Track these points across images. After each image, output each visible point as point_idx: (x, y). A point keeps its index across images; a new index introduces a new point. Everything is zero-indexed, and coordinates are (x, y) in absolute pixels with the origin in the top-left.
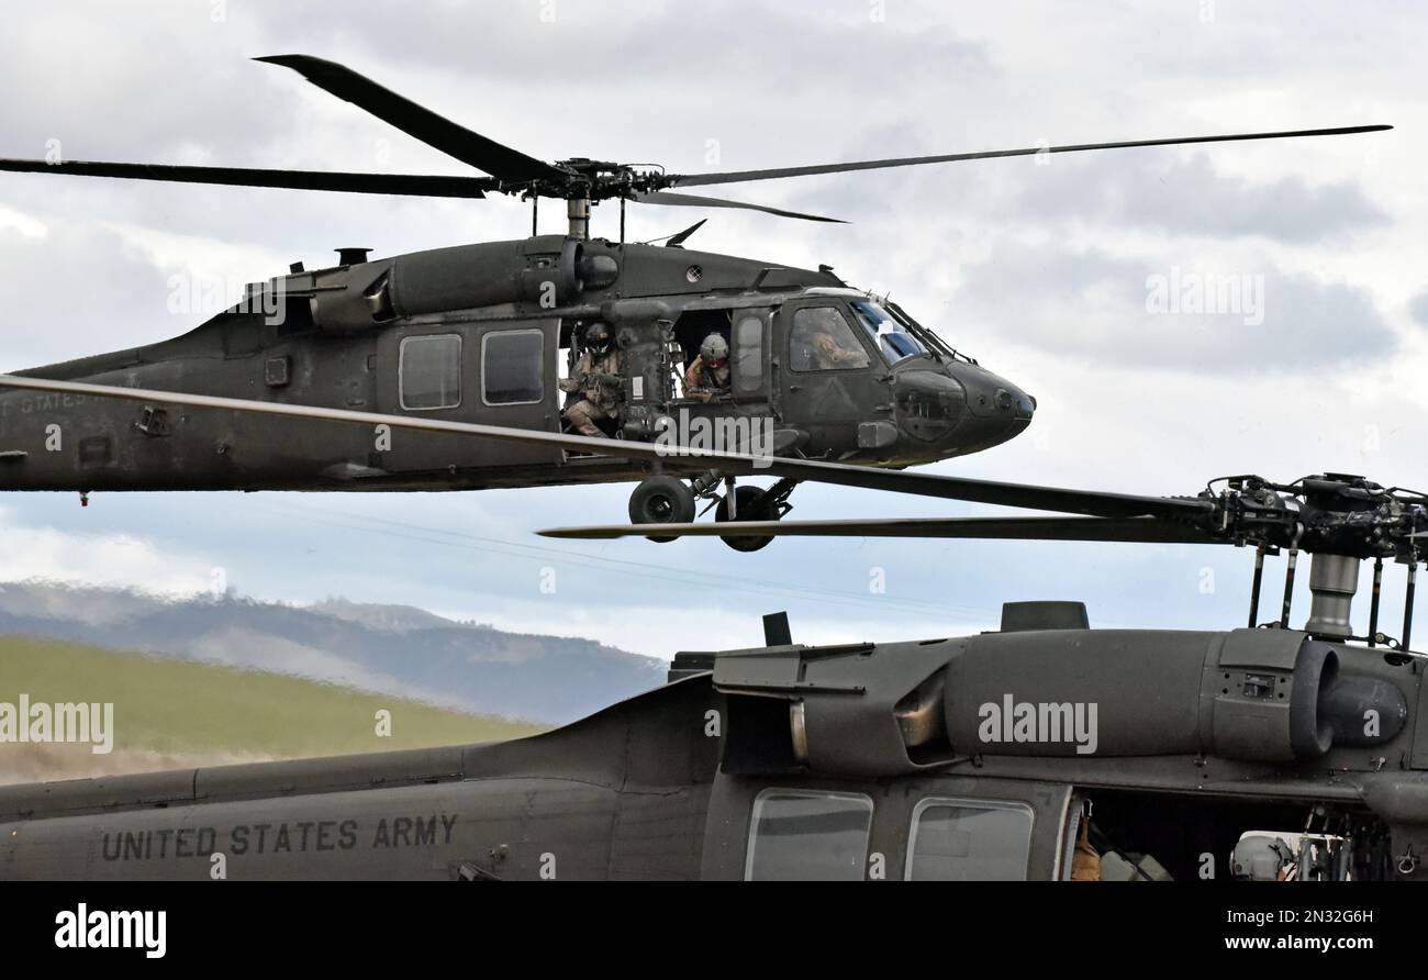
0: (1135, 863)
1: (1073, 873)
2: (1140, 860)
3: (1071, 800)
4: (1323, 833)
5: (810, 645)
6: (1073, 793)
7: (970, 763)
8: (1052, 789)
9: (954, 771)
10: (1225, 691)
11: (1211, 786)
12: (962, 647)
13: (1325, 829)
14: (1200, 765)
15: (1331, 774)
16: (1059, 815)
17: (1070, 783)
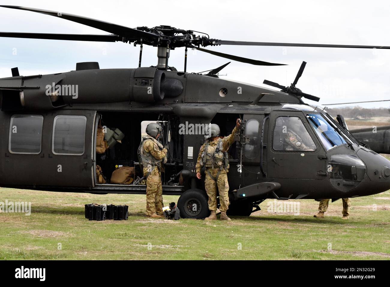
0: (114, 130)
1: (97, 134)
2: (115, 129)
3: (96, 115)
4: (162, 121)
5: (24, 76)
6: (97, 113)
7: (69, 106)
8: (91, 112)
9: (64, 108)
10: (136, 84)
11: (133, 109)
12: (66, 75)
13: (163, 119)
14: (130, 104)
15: (164, 105)
16: (93, 119)
17: (96, 110)
